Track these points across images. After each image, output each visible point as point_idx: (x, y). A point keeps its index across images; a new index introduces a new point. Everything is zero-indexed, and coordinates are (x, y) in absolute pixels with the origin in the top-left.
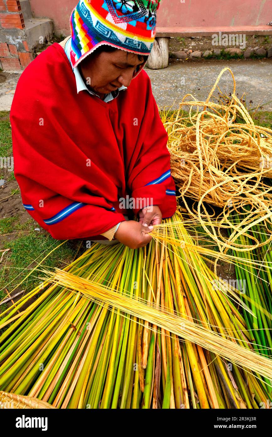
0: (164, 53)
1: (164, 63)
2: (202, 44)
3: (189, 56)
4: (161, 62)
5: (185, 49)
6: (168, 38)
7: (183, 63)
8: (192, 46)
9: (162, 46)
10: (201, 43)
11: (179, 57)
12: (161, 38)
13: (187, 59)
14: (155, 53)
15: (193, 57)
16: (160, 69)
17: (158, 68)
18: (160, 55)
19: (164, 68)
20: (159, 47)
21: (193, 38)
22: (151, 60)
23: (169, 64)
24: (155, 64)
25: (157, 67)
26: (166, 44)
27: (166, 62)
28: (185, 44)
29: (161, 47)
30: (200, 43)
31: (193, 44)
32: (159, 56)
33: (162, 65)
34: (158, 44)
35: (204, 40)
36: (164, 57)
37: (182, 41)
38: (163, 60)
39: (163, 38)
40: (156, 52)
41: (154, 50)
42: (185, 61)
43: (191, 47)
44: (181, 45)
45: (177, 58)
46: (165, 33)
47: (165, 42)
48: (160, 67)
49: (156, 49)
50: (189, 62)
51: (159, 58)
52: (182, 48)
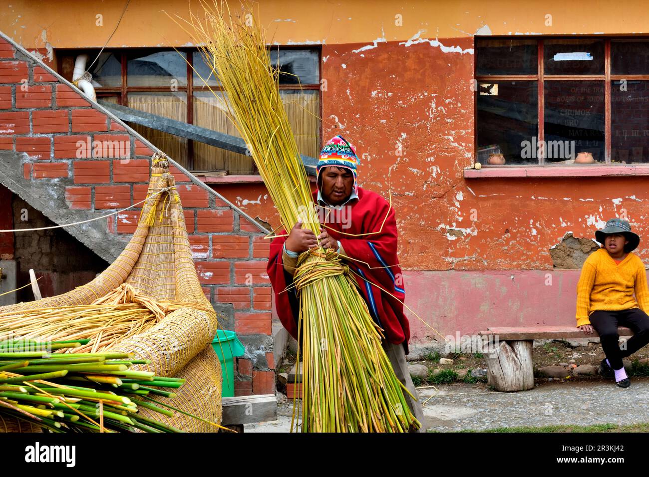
0: (526, 365)
1: (528, 381)
2: (594, 354)
3: (572, 372)
4: (521, 379)
5: (562, 364)
6: (529, 340)
7: (563, 383)
8: (575, 359)
9: (521, 353)
10: (592, 353)
11: (551, 374)
12: (518, 341)
13: (568, 377)
14: (509, 365)
15: (580, 374)
16: (521, 391)
17: (516, 390)
18: (519, 368)
19: (528, 390)
20: (516, 356)
21: (575, 347)
22: (502, 376)
23: (535, 385)
24: (510, 383)
25: (514, 388)
26: (528, 350)
27: (530, 380)
28: (560, 357)
29: (520, 355)
30: (590, 354)
31: (576, 355)
32: (517, 369)
33: (524, 385)
34: (513, 350)
35: (598, 350)
36: (525, 371)
37: (552, 351)
38: (525, 377)
39: (520, 342)
40: (511, 364)
41: (506, 361)
42: (565, 380)
43: (573, 361)
44: (552, 358)
45: (550, 377)
46: (525, 334)
47: (525, 347)
48: (520, 388)
49: (511, 359)
50: (573, 381)
51: (517, 372)
52: (556, 362)
